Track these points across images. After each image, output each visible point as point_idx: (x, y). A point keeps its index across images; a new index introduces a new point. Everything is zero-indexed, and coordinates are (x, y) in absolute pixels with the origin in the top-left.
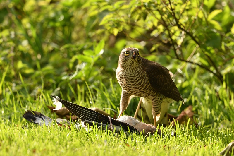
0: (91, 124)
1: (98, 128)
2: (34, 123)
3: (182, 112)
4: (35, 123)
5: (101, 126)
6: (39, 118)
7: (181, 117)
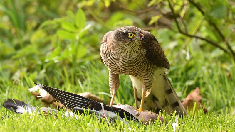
0: (81, 112)
1: (90, 115)
2: (15, 112)
3: (189, 96)
4: (17, 113)
5: (93, 113)
6: (21, 107)
7: (187, 102)
